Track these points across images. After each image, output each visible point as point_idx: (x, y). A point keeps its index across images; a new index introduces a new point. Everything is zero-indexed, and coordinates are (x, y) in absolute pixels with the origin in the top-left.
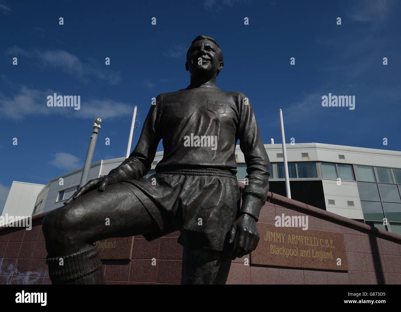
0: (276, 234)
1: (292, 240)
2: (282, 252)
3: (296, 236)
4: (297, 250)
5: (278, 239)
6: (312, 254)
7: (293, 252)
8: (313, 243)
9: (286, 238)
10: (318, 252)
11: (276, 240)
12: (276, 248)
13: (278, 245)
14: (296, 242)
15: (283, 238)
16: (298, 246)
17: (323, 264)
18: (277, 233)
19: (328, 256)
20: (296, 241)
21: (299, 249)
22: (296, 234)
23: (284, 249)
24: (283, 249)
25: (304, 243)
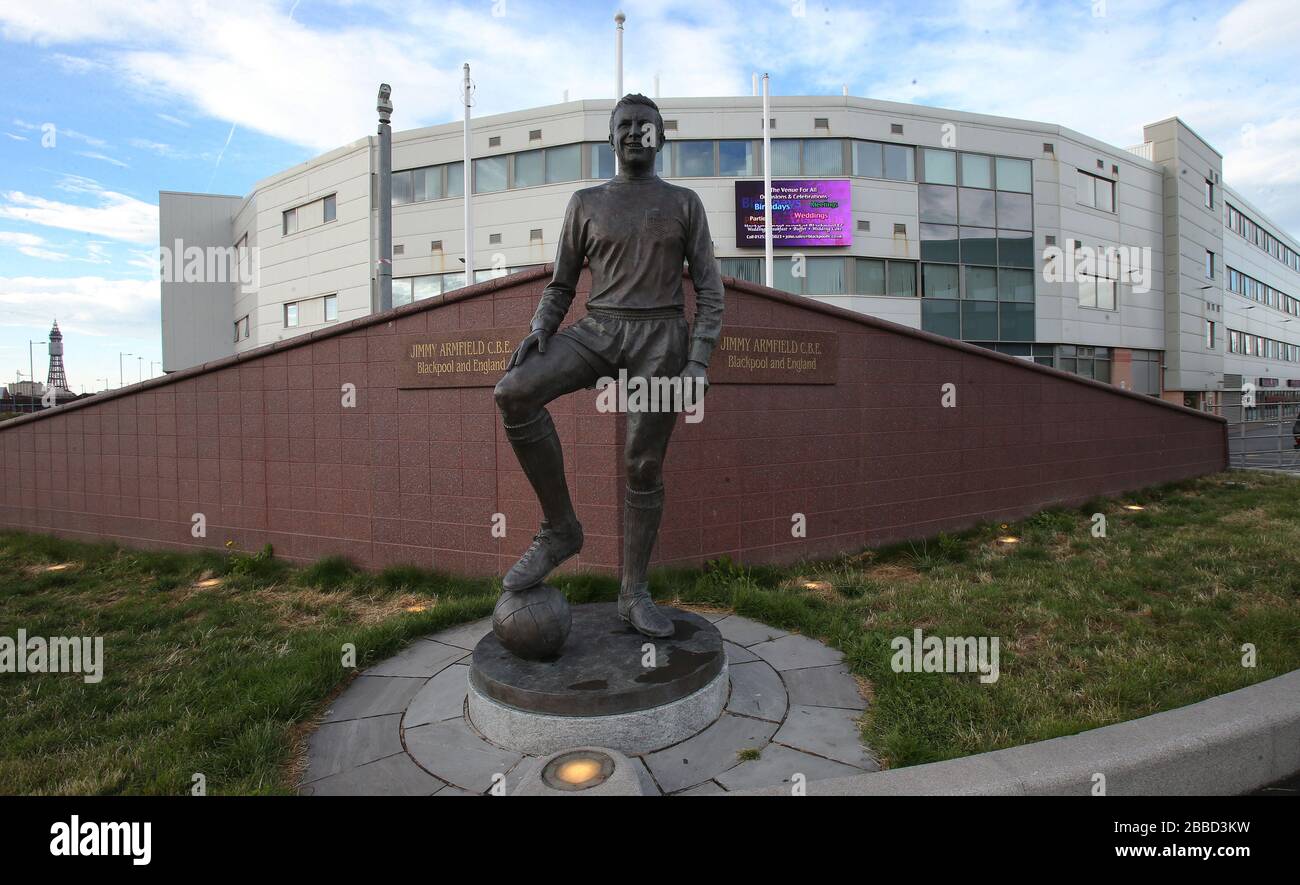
2: (744, 363)
3: (766, 342)
4: (766, 361)
5: (741, 348)
6: (787, 364)
7: (761, 363)
8: (790, 349)
9: (751, 344)
10: (797, 360)
11: (738, 348)
12: (737, 359)
13: (740, 354)
14: (766, 350)
15: (748, 345)
16: (768, 354)
17: (801, 377)
18: (739, 339)
19: (809, 365)
20: (766, 347)
21: (770, 359)
22: (767, 338)
23: (748, 359)
24: (746, 361)
25: (777, 350)
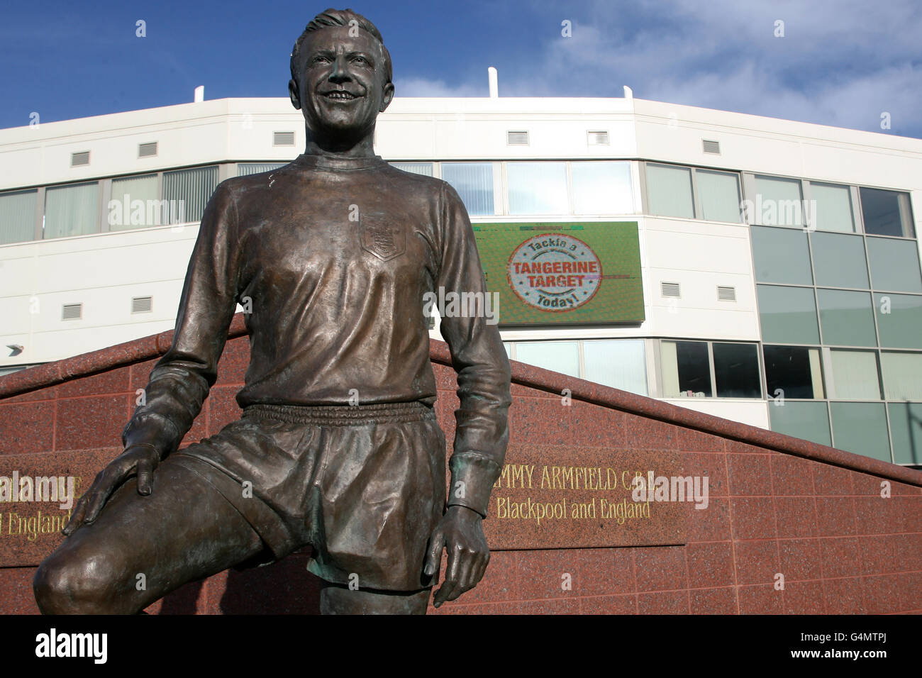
0: (511, 467)
1: (551, 481)
2: (525, 511)
3: (561, 470)
4: (563, 506)
5: (518, 481)
6: (599, 510)
7: (554, 511)
8: (604, 480)
9: (536, 476)
10: (616, 504)
11: (511, 483)
12: (511, 504)
13: (516, 495)
14: (562, 485)
15: (530, 476)
16: (566, 492)
17: (625, 534)
18: (514, 467)
19: (639, 511)
20: (561, 481)
21: (569, 502)
22: (563, 465)
23: (531, 505)
24: (528, 507)
25: (582, 485)
